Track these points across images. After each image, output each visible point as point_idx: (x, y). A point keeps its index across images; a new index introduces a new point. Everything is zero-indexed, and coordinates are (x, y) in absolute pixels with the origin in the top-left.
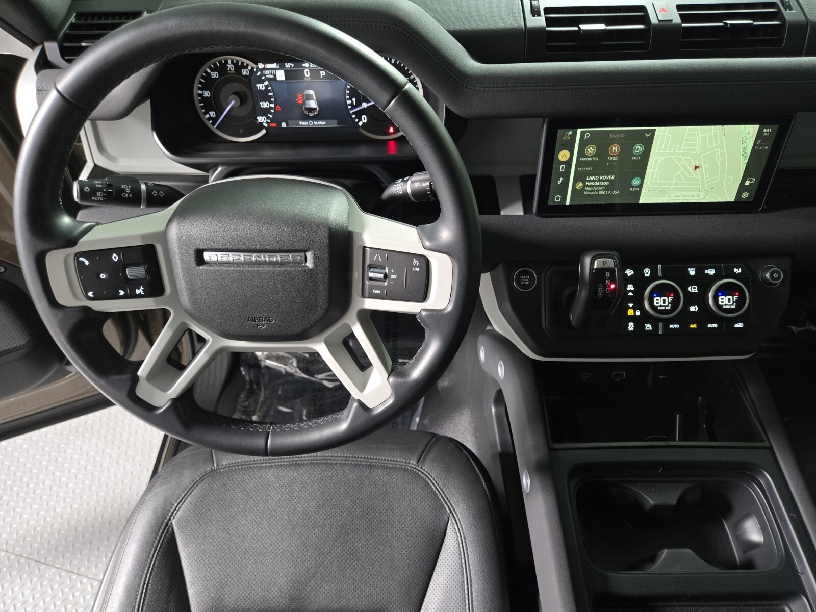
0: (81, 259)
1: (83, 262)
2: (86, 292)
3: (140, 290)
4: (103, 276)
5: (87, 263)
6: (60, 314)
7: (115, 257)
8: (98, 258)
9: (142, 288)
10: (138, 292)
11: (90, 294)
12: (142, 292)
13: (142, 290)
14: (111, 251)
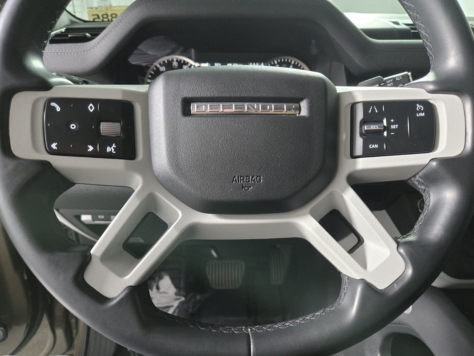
0: (53, 104)
1: (54, 108)
2: (50, 143)
3: (112, 148)
4: (73, 126)
5: (58, 109)
6: (11, 164)
7: (91, 108)
8: (72, 105)
9: (114, 146)
10: (109, 149)
11: (54, 146)
12: (113, 150)
13: (114, 148)
14: (88, 101)
